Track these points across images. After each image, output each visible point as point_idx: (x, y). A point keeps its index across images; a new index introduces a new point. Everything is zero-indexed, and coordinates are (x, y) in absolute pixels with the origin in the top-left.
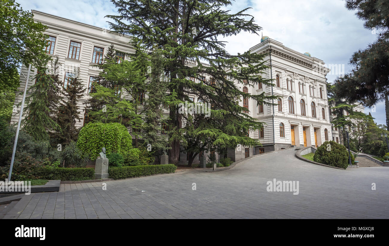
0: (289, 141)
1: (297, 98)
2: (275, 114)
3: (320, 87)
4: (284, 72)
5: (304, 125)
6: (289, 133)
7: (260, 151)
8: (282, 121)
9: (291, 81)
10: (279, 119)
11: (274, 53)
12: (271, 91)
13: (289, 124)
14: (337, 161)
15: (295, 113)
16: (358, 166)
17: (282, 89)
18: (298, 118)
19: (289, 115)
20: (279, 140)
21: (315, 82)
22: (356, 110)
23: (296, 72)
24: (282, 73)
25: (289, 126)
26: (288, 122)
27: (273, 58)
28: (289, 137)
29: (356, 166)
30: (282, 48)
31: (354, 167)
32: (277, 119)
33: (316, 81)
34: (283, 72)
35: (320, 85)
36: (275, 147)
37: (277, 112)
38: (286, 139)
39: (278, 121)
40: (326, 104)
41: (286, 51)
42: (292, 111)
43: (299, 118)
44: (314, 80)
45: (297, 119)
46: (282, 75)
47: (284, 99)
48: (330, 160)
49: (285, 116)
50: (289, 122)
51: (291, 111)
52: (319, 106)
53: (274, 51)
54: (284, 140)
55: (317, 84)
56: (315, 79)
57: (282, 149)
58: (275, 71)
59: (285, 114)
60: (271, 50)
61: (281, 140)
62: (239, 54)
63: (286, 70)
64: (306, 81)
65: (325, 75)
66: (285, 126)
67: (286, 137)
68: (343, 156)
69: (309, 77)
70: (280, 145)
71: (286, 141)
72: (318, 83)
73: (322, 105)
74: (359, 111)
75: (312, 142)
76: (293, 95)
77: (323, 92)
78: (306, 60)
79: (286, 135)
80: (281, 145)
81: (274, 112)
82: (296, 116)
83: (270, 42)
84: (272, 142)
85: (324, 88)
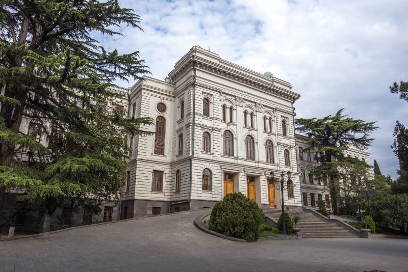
0: (219, 196)
1: (240, 133)
2: (195, 156)
3: (282, 119)
4: (219, 95)
5: (248, 173)
6: (220, 185)
8: (208, 165)
9: (231, 108)
10: (202, 163)
11: (201, 67)
12: (191, 121)
13: (221, 171)
15: (235, 155)
17: (214, 119)
18: (239, 163)
19: (221, 158)
20: (199, 195)
21: (273, 112)
22: (356, 156)
23: (241, 97)
24: (214, 96)
25: (220, 174)
26: (219, 168)
27: (198, 73)
28: (220, 191)
29: (295, 236)
30: (217, 62)
32: (199, 163)
33: (276, 110)
34: (216, 94)
35: (282, 116)
36: (191, 206)
37: (200, 153)
38: (213, 193)
39: (200, 165)
40: (292, 144)
42: (229, 152)
44: (273, 108)
46: (215, 99)
47: (214, 134)
49: (214, 159)
50: (222, 168)
51: (227, 152)
52: (279, 146)
53: (200, 63)
54: (210, 195)
55: (277, 115)
56: (275, 107)
57: (204, 208)
58: (201, 92)
59: (214, 155)
60: (195, 62)
61: (203, 195)
63: (221, 92)
64: (258, 110)
65: (292, 103)
66: (213, 173)
67: (213, 190)
69: (262, 104)
70: (201, 202)
71: (214, 196)
72: (279, 114)
73: (284, 145)
74: (360, 157)
75: (262, 200)
76: (232, 128)
77: (287, 127)
78: (257, 80)
79: (213, 187)
80: (204, 202)
81: (193, 153)
82: (237, 159)
83: (195, 52)
84: (187, 198)
85: (290, 121)
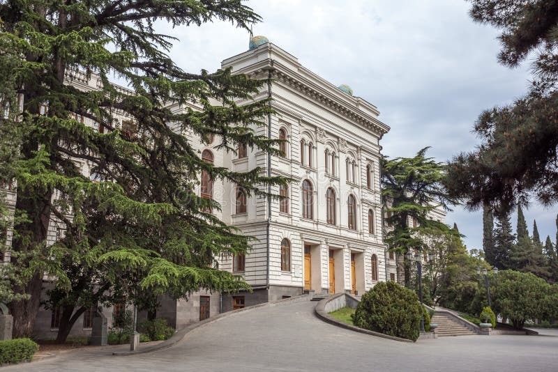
0: (300, 280)
1: (321, 184)
2: (273, 219)
3: (367, 162)
4: (297, 125)
5: (331, 245)
6: (300, 263)
7: (234, 303)
8: (287, 234)
9: (310, 145)
10: (280, 230)
12: (266, 166)
13: (301, 242)
14: (399, 325)
15: (315, 217)
16: (436, 335)
17: (291, 161)
18: (319, 230)
19: (300, 222)
20: (278, 278)
21: (357, 152)
22: (432, 216)
23: (322, 127)
24: (293, 126)
25: (300, 246)
26: (299, 238)
27: (275, 89)
28: (301, 271)
29: (432, 334)
30: (295, 70)
31: (428, 338)
32: (277, 230)
33: (361, 150)
34: (294, 123)
35: (367, 159)
36: (269, 294)
37: (278, 214)
38: (293, 275)
39: (278, 234)
40: (377, 202)
41: (304, 76)
42: (308, 214)
43: (321, 228)
44: (357, 147)
45: (318, 232)
46: (293, 131)
47: (293, 186)
48: (387, 322)
49: (294, 224)
50: (302, 238)
51: (306, 214)
52: (364, 204)
53: (279, 73)
54: (289, 278)
55: (362, 157)
56: (359, 145)
57: (284, 297)
58: (278, 120)
59: (293, 218)
60: (272, 70)
61: (283, 277)
62: (204, 72)
63: (301, 121)
64: (341, 148)
65: (379, 139)
66: (293, 245)
67: (293, 271)
68: (413, 313)
69: (346, 139)
70: (280, 288)
71: (294, 279)
72: (364, 155)
73: (368, 203)
74: (435, 219)
75: (345, 284)
76: (312, 176)
77: (372, 175)
78: (344, 103)
79: (293, 266)
80: (283, 288)
81: (270, 214)
82: (317, 224)
83: (270, 52)
84: (264, 282)
